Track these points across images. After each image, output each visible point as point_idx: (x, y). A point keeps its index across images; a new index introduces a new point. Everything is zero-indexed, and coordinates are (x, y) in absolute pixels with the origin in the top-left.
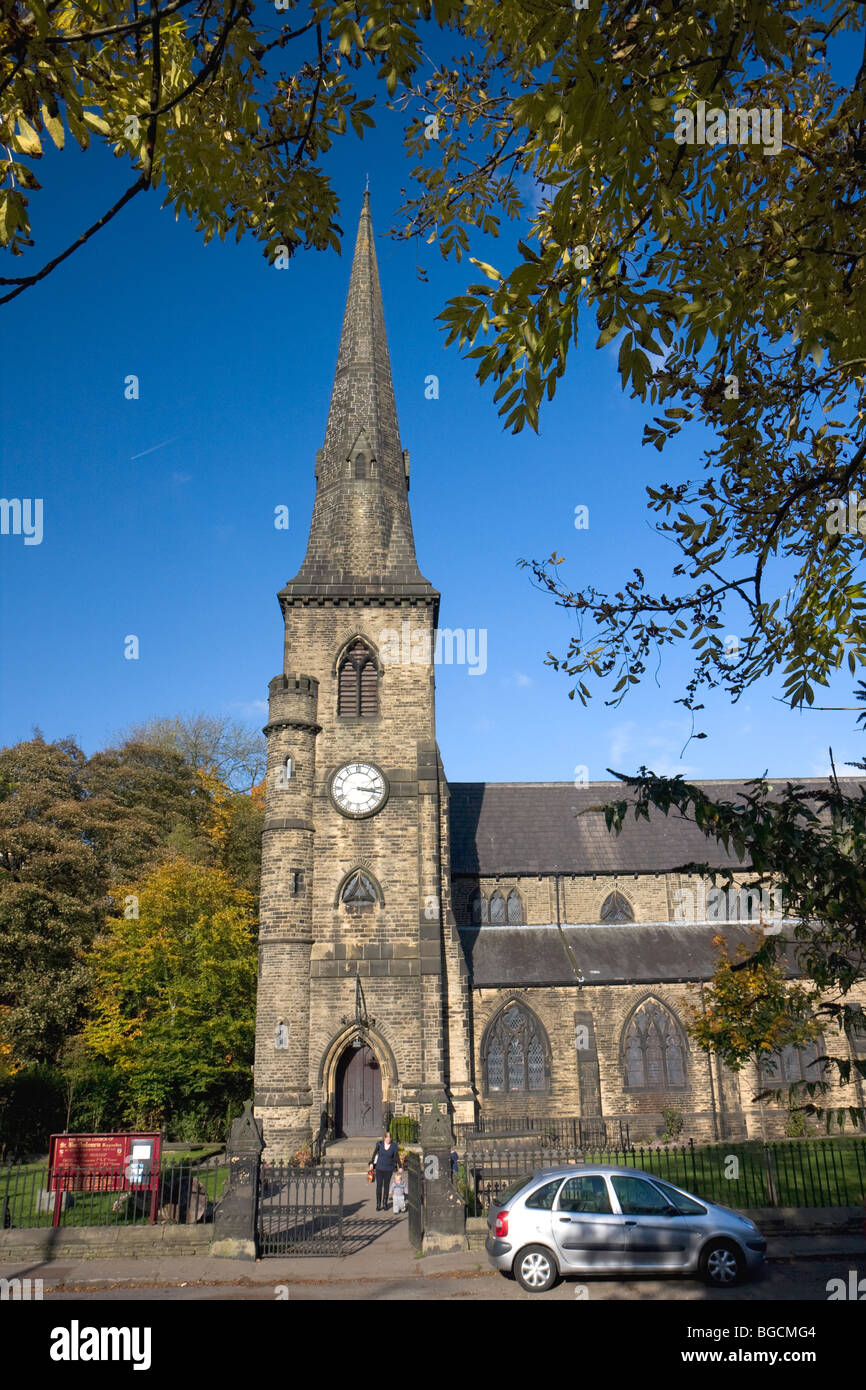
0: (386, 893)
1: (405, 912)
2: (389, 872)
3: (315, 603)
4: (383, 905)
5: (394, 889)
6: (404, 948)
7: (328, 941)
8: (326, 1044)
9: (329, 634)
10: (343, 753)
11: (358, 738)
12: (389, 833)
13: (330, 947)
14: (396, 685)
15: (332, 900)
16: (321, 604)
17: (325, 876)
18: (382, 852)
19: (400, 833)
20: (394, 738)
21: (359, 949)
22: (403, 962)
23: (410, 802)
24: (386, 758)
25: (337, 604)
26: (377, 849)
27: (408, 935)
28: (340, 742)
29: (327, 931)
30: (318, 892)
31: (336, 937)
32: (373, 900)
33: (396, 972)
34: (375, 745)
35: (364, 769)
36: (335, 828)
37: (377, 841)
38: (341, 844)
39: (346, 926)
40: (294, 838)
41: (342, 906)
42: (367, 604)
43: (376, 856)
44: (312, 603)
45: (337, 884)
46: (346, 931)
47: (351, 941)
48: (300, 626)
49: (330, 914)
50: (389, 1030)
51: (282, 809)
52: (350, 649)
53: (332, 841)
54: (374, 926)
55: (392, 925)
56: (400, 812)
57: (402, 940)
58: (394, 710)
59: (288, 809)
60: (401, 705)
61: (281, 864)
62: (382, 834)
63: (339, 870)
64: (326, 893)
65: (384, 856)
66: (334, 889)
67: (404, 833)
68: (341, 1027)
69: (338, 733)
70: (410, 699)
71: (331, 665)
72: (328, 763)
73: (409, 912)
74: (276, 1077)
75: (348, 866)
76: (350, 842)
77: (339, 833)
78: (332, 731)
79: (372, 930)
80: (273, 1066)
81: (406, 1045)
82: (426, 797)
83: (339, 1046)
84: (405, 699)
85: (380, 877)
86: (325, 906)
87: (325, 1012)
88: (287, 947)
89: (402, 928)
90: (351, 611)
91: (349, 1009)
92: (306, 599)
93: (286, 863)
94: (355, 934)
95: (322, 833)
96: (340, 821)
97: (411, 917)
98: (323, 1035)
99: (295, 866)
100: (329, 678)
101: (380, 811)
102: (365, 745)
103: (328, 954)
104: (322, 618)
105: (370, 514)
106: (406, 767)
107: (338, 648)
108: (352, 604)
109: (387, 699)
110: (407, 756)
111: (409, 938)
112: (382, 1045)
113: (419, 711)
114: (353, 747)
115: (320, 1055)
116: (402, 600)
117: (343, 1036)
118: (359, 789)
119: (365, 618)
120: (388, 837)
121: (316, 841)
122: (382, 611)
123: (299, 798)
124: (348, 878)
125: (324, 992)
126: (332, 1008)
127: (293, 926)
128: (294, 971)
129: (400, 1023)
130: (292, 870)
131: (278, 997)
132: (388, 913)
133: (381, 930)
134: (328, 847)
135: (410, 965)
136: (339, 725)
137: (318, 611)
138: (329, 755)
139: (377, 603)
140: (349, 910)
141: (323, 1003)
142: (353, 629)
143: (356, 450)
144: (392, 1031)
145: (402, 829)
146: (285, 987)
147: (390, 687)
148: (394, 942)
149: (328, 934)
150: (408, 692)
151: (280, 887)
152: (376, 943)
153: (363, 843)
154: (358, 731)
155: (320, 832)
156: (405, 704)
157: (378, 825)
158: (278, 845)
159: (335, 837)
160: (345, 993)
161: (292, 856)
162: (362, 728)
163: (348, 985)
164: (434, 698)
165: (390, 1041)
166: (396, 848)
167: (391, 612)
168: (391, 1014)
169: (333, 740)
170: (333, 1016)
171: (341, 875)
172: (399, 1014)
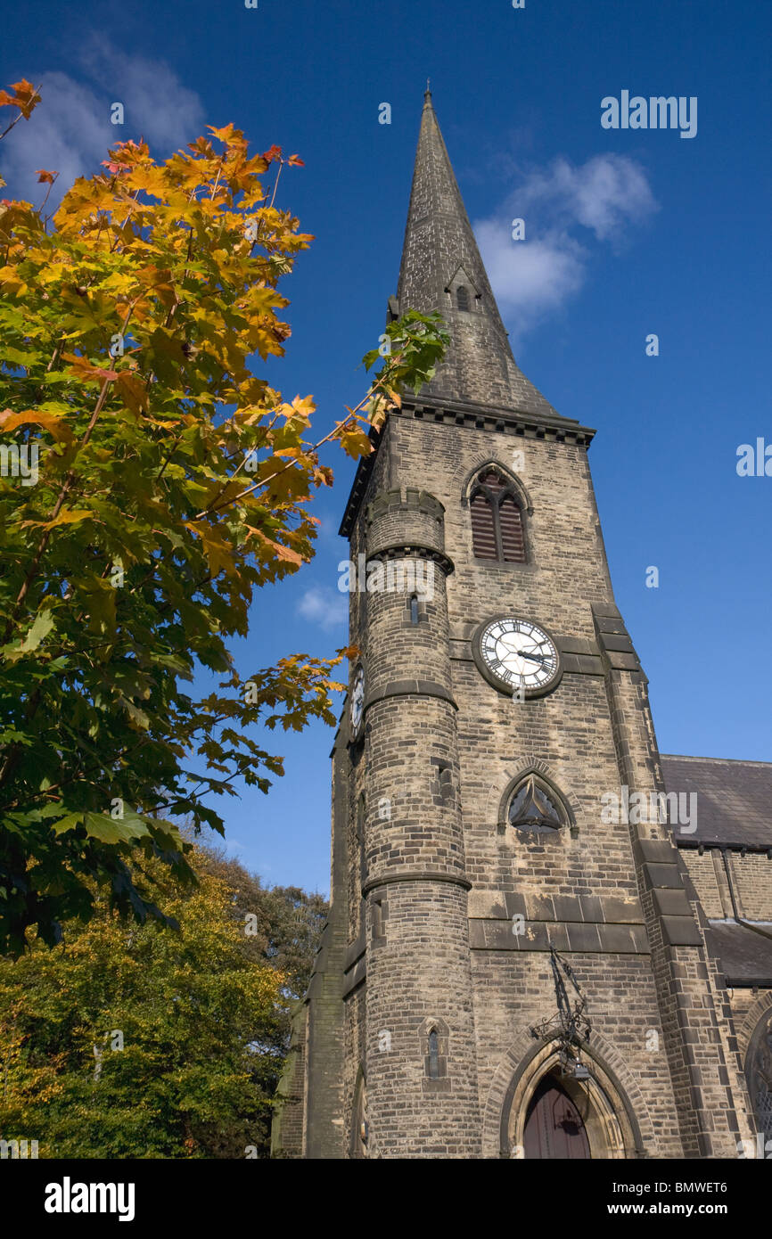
0: (577, 815)
1: (611, 847)
2: (577, 782)
3: (432, 417)
4: (575, 832)
5: (589, 809)
6: (617, 905)
7: (493, 888)
8: (507, 1077)
9: (452, 455)
10: (487, 606)
11: (508, 589)
12: (570, 724)
13: (498, 897)
14: (551, 528)
15: (493, 819)
16: (439, 419)
17: (479, 779)
18: (562, 752)
19: (585, 725)
20: (557, 596)
21: (546, 903)
22: (618, 929)
23: (594, 683)
24: (550, 620)
25: (460, 422)
26: (555, 745)
27: (620, 884)
28: (481, 591)
29: (491, 872)
30: (470, 805)
31: (506, 881)
32: (556, 826)
33: (612, 947)
34: (532, 600)
35: (525, 629)
36: (489, 709)
37: (554, 734)
38: (500, 733)
39: (520, 863)
40: (434, 711)
41: (511, 830)
42: (500, 429)
43: (556, 757)
44: (426, 416)
45: (499, 794)
46: (521, 871)
47: (531, 889)
48: (411, 439)
49: (493, 842)
50: (614, 1052)
51: (411, 666)
52: (482, 478)
53: (486, 726)
54: (566, 866)
55: (593, 867)
56: (582, 695)
57: (614, 892)
58: (554, 561)
59: (421, 667)
60: (560, 554)
61: (414, 749)
62: (559, 725)
63: (501, 774)
64: (486, 806)
65: (566, 758)
66: (496, 802)
67: (592, 726)
68: (529, 1043)
69: (478, 579)
70: (573, 549)
71: (458, 492)
72: (466, 617)
73: (615, 848)
74: (430, 1141)
75: (514, 768)
76: (513, 732)
77: (494, 716)
78: (468, 574)
79: (562, 873)
80: (423, 1119)
81: (647, 1082)
82: (623, 673)
83: (529, 1079)
84: (565, 548)
85: (565, 789)
86: (483, 829)
87: (500, 1014)
88: (436, 888)
89: (608, 871)
90: (480, 434)
91: (545, 1011)
92: (421, 407)
93: (424, 748)
94: (535, 878)
95: (468, 714)
96: (494, 699)
97: (620, 856)
98: (501, 1057)
99: (438, 755)
100: (458, 507)
101: (552, 691)
102: (518, 598)
103: (497, 908)
104: (441, 435)
105: (483, 345)
106: (580, 635)
107: (466, 473)
108: (480, 426)
109: (541, 546)
110: (579, 620)
111: (623, 890)
112: (606, 1081)
113: (588, 567)
114: (500, 599)
115: (500, 1098)
116: (549, 431)
117: (536, 1061)
118: (520, 654)
119: (499, 444)
120: (568, 729)
121: (461, 725)
122: (519, 441)
123: (434, 653)
124: (516, 786)
125: (496, 977)
126: (513, 1006)
127: (442, 853)
128: (450, 932)
129: (631, 1039)
130: (434, 760)
131: (423, 980)
132: (584, 846)
133: (577, 871)
134: (477, 736)
135: (632, 934)
136: (477, 568)
137: (435, 426)
138: (466, 605)
139: (513, 430)
140: (522, 838)
141: (496, 997)
142: (484, 453)
143: (457, 282)
144: (620, 1053)
145: (588, 721)
146: (436, 961)
147: (544, 531)
148: (601, 895)
149: (492, 875)
150: (569, 540)
151: (416, 786)
152: (573, 895)
153: (532, 733)
154: (505, 579)
155: (465, 712)
156: (568, 555)
157: (553, 711)
158: (408, 719)
159: (489, 721)
160: (530, 981)
161: (433, 738)
162: (511, 576)
163: (536, 966)
164: (604, 551)
165: (619, 1073)
166: (583, 750)
167: (533, 443)
168: (612, 1021)
169: (471, 586)
170: (516, 1022)
171: (503, 781)
172: (627, 1021)
